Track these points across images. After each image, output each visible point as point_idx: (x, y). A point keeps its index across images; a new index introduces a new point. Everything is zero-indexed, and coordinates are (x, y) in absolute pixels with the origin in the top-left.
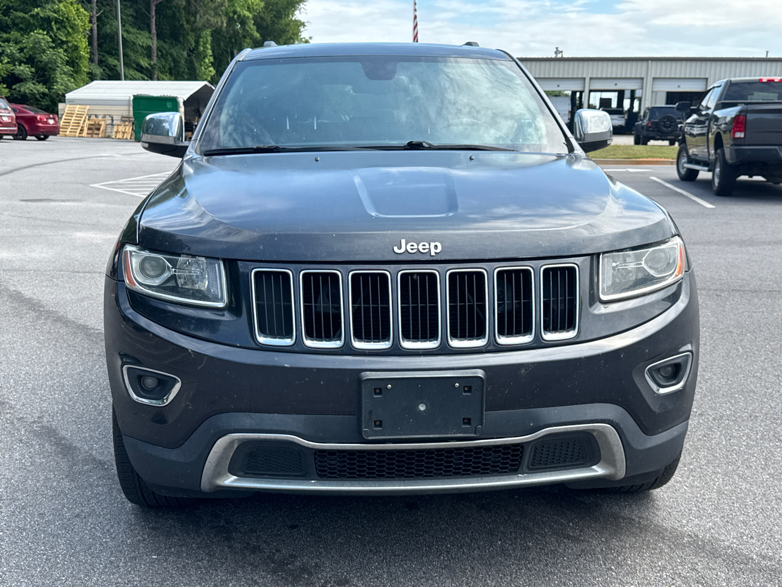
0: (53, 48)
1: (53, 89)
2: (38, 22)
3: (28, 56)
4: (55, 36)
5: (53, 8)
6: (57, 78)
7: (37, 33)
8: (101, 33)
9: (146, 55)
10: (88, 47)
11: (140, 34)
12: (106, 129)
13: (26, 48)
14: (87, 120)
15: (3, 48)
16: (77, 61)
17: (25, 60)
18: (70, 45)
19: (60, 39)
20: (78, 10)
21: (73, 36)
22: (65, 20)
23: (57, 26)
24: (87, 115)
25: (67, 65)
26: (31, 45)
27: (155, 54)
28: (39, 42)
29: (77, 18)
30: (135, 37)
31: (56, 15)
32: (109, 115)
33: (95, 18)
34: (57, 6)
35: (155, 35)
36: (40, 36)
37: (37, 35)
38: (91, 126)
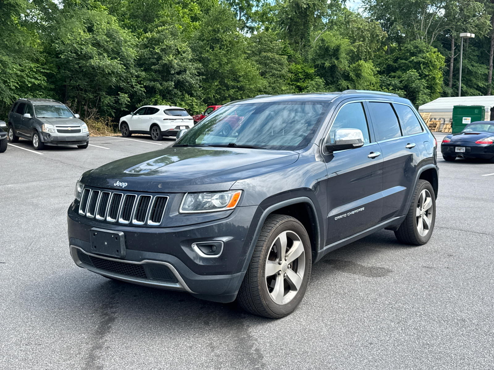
0: (419, 79)
1: (416, 103)
2: (413, 65)
3: (404, 85)
4: (422, 72)
5: (423, 56)
6: (419, 97)
7: (411, 71)
8: (456, 68)
9: (485, 79)
10: (442, 77)
11: (480, 66)
12: (440, 127)
13: (404, 80)
14: (429, 121)
15: (391, 81)
16: (434, 86)
17: (402, 87)
18: (430, 77)
19: (425, 74)
20: (438, 55)
21: (433, 71)
22: (429, 62)
23: (424, 66)
24: (430, 118)
25: (427, 89)
26: (406, 79)
27: (491, 79)
28: (412, 77)
29: (436, 61)
30: (476, 69)
31: (423, 60)
32: (443, 118)
33: (453, 59)
34: (425, 55)
35: (492, 67)
36: (413, 73)
37: (411, 72)
38: (431, 125)
